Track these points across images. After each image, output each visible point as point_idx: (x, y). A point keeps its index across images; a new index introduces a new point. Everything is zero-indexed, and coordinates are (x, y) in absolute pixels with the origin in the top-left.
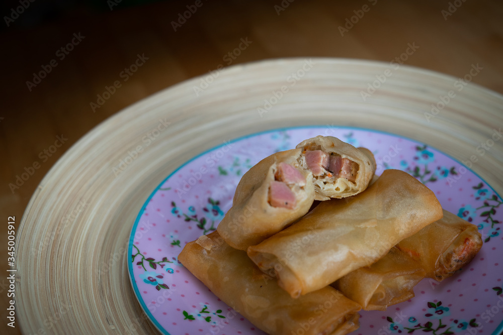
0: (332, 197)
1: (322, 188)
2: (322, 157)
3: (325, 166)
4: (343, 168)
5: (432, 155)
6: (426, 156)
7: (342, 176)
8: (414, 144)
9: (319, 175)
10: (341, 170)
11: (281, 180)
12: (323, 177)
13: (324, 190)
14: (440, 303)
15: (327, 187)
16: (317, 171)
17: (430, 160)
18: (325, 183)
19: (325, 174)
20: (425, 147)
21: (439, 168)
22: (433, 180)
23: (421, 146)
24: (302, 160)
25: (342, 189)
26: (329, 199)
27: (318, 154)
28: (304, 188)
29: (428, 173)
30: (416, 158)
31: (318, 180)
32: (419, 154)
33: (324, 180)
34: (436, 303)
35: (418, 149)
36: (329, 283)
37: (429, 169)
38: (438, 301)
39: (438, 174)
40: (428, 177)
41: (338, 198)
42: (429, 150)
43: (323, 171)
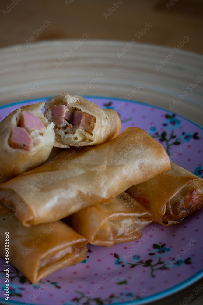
0: (71, 145)
1: (62, 137)
2: (65, 111)
3: (67, 119)
4: (82, 121)
5: (179, 122)
6: (173, 123)
7: (80, 127)
8: (165, 113)
9: (61, 126)
10: (80, 123)
11: (23, 127)
12: (65, 128)
13: (64, 139)
14: (164, 245)
15: (67, 136)
16: (60, 123)
17: (177, 126)
18: (66, 133)
19: (67, 126)
20: (174, 115)
21: (183, 134)
22: (177, 143)
23: (171, 114)
24: (49, 113)
25: (80, 139)
26: (68, 147)
27: (62, 108)
28: (44, 134)
29: (173, 137)
30: (165, 125)
31: (60, 130)
32: (167, 121)
33: (66, 131)
34: (160, 245)
35: (167, 117)
36: (61, 218)
37: (175, 134)
38: (163, 243)
39: (182, 138)
40: (173, 141)
41: (76, 146)
42: (177, 118)
43: (64, 123)
